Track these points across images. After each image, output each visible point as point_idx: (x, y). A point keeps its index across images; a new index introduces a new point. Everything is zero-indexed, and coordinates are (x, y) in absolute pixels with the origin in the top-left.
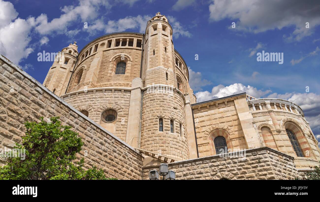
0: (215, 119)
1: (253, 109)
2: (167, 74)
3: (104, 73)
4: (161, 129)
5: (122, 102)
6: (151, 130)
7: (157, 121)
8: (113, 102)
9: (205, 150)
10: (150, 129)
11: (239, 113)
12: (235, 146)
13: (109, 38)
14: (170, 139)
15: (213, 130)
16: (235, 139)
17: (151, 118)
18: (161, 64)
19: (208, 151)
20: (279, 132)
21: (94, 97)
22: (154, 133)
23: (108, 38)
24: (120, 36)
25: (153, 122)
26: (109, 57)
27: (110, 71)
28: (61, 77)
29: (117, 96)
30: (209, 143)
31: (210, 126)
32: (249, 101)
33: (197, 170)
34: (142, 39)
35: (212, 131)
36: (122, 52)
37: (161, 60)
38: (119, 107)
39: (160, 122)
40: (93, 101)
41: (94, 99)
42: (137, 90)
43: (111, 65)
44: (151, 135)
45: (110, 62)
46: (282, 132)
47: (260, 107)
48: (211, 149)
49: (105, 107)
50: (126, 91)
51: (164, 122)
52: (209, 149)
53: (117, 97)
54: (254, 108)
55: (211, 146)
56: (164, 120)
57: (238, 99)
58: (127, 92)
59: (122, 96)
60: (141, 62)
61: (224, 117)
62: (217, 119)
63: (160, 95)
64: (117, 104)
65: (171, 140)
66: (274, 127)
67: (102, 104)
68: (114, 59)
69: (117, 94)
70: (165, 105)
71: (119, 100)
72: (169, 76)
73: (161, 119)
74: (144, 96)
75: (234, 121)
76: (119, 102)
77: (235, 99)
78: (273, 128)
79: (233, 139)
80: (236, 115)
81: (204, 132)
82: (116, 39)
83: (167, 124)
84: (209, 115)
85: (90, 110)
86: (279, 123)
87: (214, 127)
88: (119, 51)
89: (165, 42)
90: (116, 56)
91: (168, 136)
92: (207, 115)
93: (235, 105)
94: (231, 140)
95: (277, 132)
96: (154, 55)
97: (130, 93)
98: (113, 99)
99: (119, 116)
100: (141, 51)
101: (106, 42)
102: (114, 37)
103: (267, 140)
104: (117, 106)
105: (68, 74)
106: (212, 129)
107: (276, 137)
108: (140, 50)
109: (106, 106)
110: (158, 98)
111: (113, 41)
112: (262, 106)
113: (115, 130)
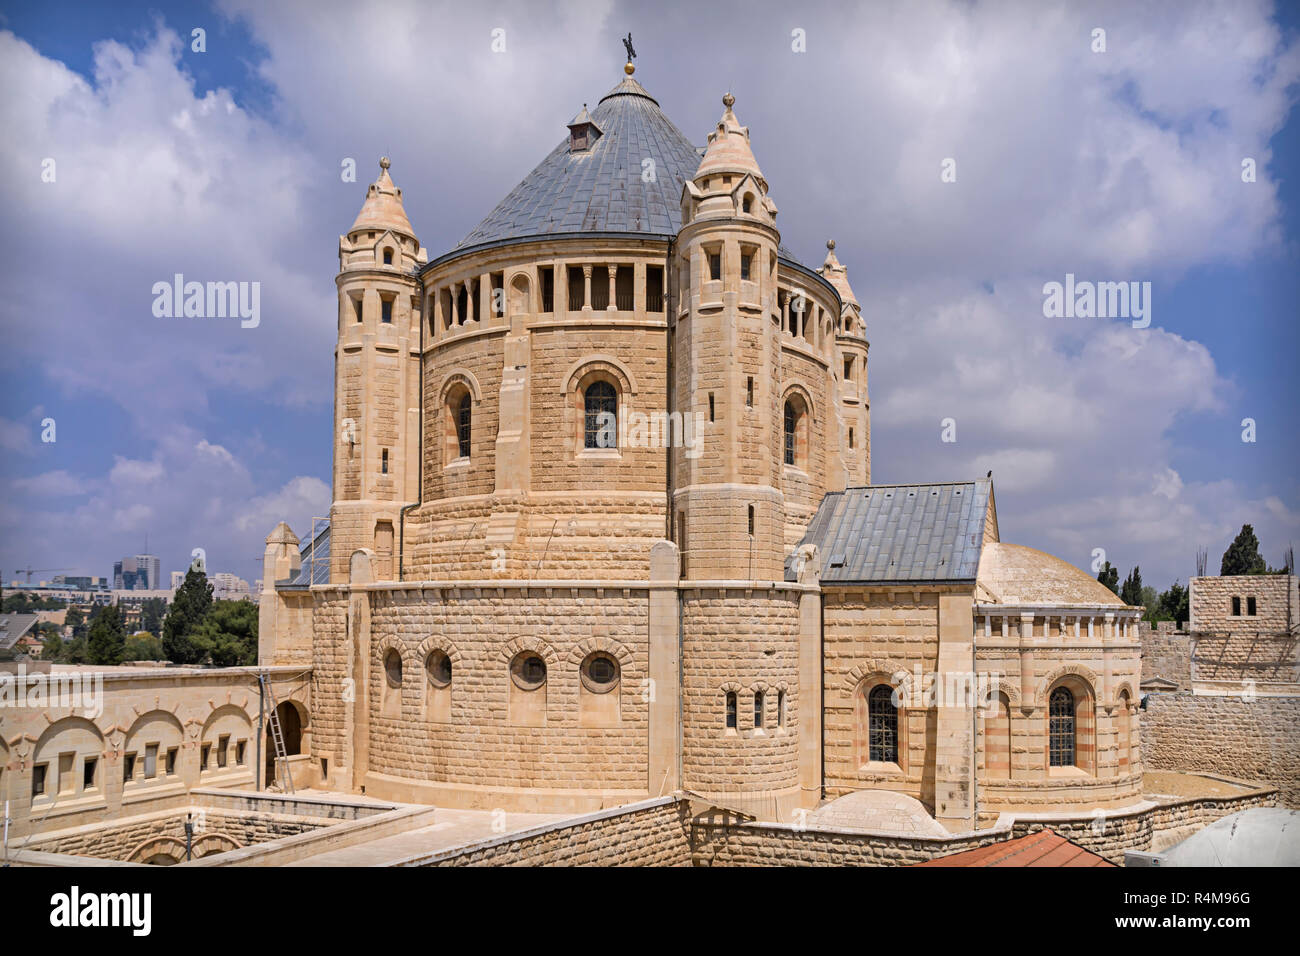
0: (879, 641)
1: (984, 628)
2: (751, 509)
3: (550, 449)
4: (732, 721)
5: (630, 628)
6: (706, 728)
7: (722, 704)
8: (604, 630)
9: (841, 725)
10: (706, 724)
11: (945, 641)
12: (914, 733)
13: (539, 256)
14: (753, 751)
15: (868, 674)
16: (918, 713)
17: (706, 690)
18: (735, 471)
19: (847, 730)
20: (1027, 712)
21: (550, 609)
22: (714, 738)
23: (534, 253)
24: (580, 250)
25: (711, 705)
26: (557, 367)
27: (567, 443)
28: (390, 394)
29: (612, 609)
30: (852, 709)
31: (863, 662)
32: (978, 607)
33: (803, 852)
34: (662, 261)
35: (866, 676)
36: (598, 343)
37: (735, 455)
38: (623, 648)
39: (730, 700)
40: (550, 624)
41: (551, 619)
42: (665, 592)
43: (567, 412)
44: (706, 740)
45: (563, 395)
46: (1036, 713)
47: (1005, 627)
48: (855, 726)
49: (587, 648)
50: (636, 592)
51: (739, 706)
52: (850, 726)
53: (613, 615)
54: (988, 628)
55: (858, 717)
56: (739, 699)
57: (950, 591)
58: (638, 593)
59: (627, 609)
60: (665, 390)
61: (902, 642)
62: (884, 641)
63: (729, 619)
64: (616, 637)
65: (755, 753)
66: (1019, 695)
67: (577, 637)
68: (576, 382)
69: (615, 604)
70: (742, 650)
71: (619, 623)
72: (757, 521)
73: (732, 696)
74: (686, 610)
75: (927, 661)
76: (620, 630)
77: (944, 593)
78: (1015, 698)
79: (914, 713)
80: (934, 642)
81: (845, 673)
82: (567, 265)
83: (746, 708)
84: (867, 625)
85: (548, 655)
86: (1036, 685)
87: (874, 666)
88: (588, 340)
89: (751, 350)
90: (580, 368)
91: (749, 745)
92: (861, 622)
93: (938, 609)
94: (908, 712)
95: (1022, 711)
96: (712, 420)
97: (648, 597)
98: (603, 619)
99: (625, 676)
100: (666, 333)
101: (531, 271)
102: (558, 252)
103: (991, 729)
104: (618, 644)
105: (408, 370)
106: (866, 671)
107: (1017, 726)
108: (661, 329)
109: (590, 647)
110: (725, 627)
111: (559, 275)
112: (1010, 626)
113: (619, 718)
